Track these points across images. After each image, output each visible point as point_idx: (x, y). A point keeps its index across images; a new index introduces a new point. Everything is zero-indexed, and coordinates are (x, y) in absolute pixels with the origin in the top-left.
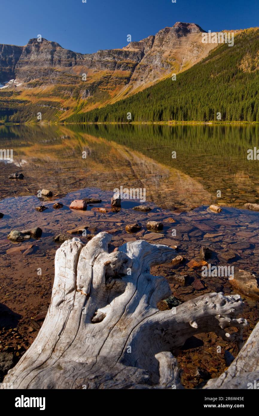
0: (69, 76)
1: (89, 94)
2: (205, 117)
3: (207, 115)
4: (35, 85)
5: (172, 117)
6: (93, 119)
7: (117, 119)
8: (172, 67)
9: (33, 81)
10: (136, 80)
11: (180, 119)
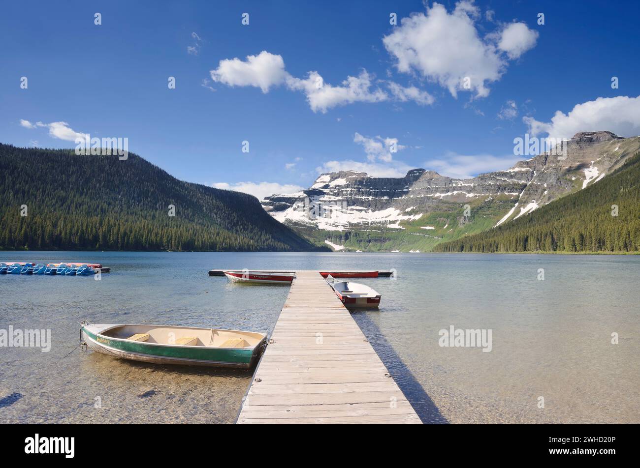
0: (445, 203)
1: (467, 220)
2: (574, 245)
3: (577, 242)
4: (410, 214)
5: (538, 246)
6: (458, 248)
7: (477, 249)
8: (573, 184)
9: (409, 210)
10: (525, 202)
11: (547, 248)
